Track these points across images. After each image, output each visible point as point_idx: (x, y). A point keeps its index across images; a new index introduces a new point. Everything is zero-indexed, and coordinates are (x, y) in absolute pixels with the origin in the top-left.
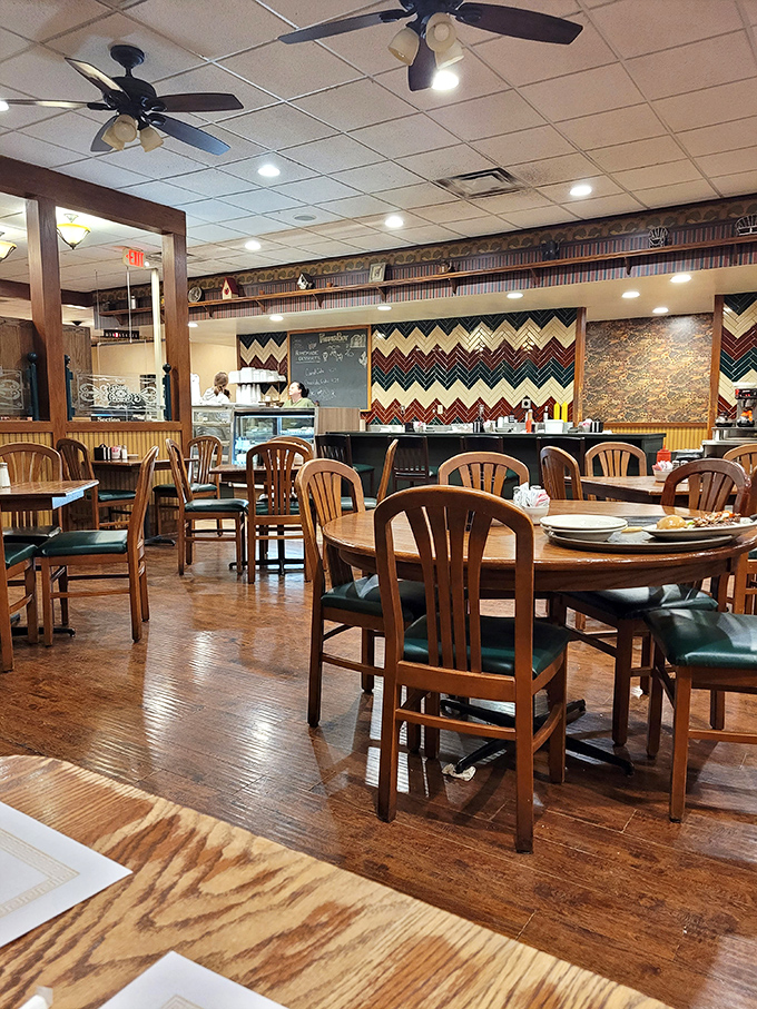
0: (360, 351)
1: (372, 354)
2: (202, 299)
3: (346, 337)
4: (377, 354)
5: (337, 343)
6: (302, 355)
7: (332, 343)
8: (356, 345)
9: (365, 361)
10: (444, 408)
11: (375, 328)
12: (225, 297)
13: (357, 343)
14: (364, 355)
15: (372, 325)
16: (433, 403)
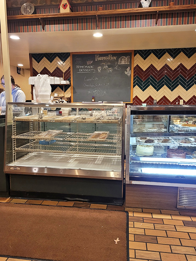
0: (125, 67)
1: (134, 68)
2: (35, 13)
3: (115, 58)
4: (138, 69)
5: (109, 61)
6: (82, 68)
7: (104, 61)
8: (123, 63)
9: (130, 73)
10: (184, 101)
11: (136, 52)
12: (62, 11)
13: (124, 61)
14: (128, 69)
15: (135, 51)
16: (176, 99)
